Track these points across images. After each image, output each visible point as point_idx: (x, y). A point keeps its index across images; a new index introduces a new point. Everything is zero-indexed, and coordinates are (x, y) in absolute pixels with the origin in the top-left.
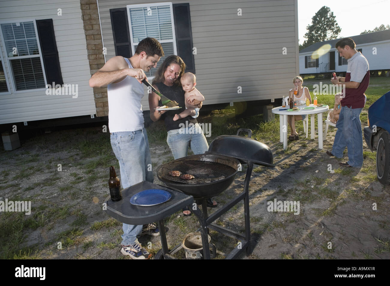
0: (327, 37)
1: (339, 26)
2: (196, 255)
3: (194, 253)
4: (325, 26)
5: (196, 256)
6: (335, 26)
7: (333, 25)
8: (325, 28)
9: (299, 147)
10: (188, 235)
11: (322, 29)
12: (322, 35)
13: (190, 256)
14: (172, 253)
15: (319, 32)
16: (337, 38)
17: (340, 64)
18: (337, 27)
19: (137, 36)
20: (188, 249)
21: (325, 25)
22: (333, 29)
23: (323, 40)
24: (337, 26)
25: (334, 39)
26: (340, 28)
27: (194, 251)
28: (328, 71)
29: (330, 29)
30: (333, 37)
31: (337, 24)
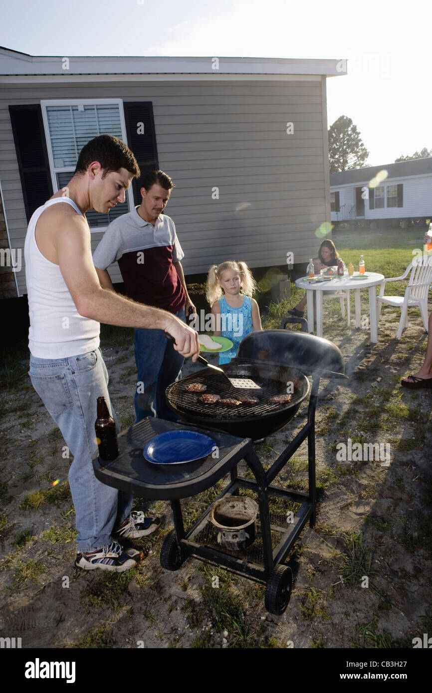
0: (349, 164)
1: (366, 148)
2: (239, 536)
3: (235, 533)
4: (345, 147)
5: (237, 538)
6: (360, 148)
7: (357, 145)
8: (345, 150)
9: (340, 341)
10: (216, 503)
11: (340, 152)
12: (342, 161)
13: (228, 538)
14: (192, 537)
15: (337, 156)
16: (363, 166)
17: (371, 207)
18: (363, 150)
19: (61, 156)
20: (225, 527)
21: (344, 145)
22: (356, 152)
23: (343, 170)
24: (363, 147)
25: (358, 167)
26: (368, 151)
27: (232, 531)
28: (354, 218)
29: (353, 151)
30: (358, 165)
31: (362, 145)
